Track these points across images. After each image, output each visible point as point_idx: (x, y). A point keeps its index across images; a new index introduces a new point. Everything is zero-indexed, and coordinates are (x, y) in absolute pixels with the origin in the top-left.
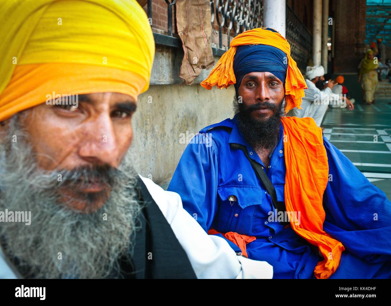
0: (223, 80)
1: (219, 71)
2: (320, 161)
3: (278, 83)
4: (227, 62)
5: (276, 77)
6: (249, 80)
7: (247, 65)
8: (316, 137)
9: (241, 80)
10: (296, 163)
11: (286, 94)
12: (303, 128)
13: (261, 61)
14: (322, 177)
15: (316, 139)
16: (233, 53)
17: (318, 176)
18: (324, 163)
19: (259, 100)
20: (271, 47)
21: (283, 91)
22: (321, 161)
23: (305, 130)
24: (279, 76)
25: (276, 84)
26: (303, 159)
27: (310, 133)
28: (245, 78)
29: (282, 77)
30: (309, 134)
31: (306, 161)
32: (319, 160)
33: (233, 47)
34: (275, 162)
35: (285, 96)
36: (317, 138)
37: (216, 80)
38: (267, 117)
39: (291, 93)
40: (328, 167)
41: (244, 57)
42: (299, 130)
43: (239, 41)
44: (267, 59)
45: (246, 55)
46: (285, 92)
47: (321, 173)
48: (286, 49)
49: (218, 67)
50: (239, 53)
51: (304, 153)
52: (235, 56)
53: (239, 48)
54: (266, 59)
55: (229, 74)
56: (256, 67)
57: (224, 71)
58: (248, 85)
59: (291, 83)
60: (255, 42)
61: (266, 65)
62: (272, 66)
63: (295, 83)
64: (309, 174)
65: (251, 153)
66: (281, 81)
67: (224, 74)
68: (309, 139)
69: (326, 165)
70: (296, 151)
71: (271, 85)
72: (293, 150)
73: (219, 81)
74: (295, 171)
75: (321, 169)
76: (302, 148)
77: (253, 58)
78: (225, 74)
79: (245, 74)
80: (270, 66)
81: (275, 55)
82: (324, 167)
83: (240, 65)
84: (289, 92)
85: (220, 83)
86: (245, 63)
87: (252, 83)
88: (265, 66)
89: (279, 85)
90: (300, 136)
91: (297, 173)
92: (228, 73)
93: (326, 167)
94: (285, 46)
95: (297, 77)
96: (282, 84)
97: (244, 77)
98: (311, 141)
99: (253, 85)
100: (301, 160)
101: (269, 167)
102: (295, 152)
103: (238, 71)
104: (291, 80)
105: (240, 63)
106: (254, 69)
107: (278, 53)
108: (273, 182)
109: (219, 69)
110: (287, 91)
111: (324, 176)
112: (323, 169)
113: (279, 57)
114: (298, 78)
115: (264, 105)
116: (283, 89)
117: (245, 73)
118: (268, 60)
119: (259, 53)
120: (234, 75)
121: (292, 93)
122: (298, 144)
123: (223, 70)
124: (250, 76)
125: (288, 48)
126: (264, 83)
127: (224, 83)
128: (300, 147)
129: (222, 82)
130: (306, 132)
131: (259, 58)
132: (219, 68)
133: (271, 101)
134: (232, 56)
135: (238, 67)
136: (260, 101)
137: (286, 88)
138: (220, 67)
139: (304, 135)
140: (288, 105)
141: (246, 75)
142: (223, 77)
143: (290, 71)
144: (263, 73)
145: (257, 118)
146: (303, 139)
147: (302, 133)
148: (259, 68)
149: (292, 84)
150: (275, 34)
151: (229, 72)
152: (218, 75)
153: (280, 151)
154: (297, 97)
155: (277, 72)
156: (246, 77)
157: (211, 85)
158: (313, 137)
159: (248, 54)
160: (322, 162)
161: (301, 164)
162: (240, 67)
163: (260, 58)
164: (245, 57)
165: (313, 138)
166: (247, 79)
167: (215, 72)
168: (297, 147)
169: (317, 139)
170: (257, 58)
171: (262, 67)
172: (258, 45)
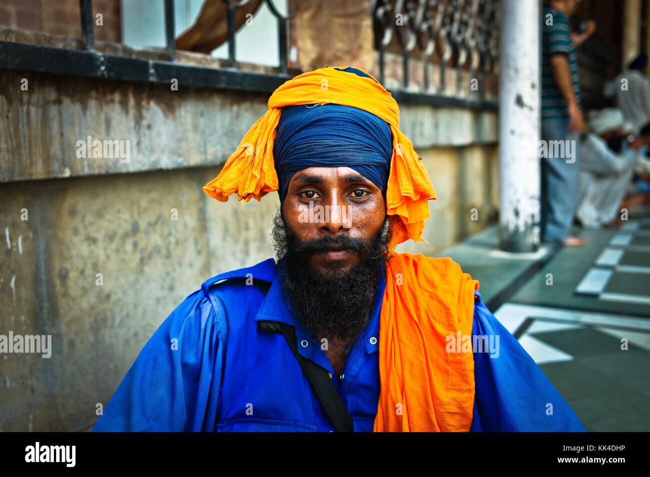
0: (248, 183)
1: (243, 160)
2: (456, 371)
3: (369, 190)
4: (258, 143)
5: (365, 178)
6: (303, 184)
7: (300, 151)
8: (450, 313)
9: (288, 184)
10: (400, 371)
11: (388, 214)
12: (429, 288)
13: (330, 142)
14: (455, 410)
15: (450, 319)
16: (272, 122)
17: (447, 407)
18: (464, 377)
19: (323, 231)
20: (353, 110)
21: (383, 208)
22: (458, 373)
23: (431, 293)
24: (373, 177)
25: (365, 193)
26: (416, 363)
27: (440, 302)
28: (295, 179)
29: (378, 176)
30: (438, 304)
31: (423, 369)
32: (452, 368)
33: (273, 108)
34: (357, 365)
35: (387, 217)
36: (451, 316)
37: (235, 181)
38: (346, 269)
39: (399, 212)
40: (473, 385)
41: (294, 132)
42: (418, 291)
43: (286, 95)
44: (345, 137)
45: (298, 128)
46: (386, 209)
47: (455, 400)
48: (390, 114)
49: (242, 153)
50: (285, 123)
51: (420, 349)
52: (277, 128)
53: (286, 110)
54: (343, 137)
55: (261, 170)
56: (318, 156)
57: (253, 161)
58: (304, 195)
59: (399, 191)
60: (318, 98)
61: (340, 151)
62: (355, 154)
63: (407, 189)
64: (426, 401)
65: (304, 344)
66: (376, 187)
67: (252, 169)
68: (437, 317)
69: (469, 383)
70: (404, 343)
71: (353, 194)
72: (399, 339)
73: (241, 186)
74: (395, 391)
75: (455, 390)
76: (418, 336)
77: (314, 136)
78: (254, 169)
79: (296, 171)
80: (351, 154)
81: (363, 127)
82: (465, 387)
83: (285, 151)
84: (395, 209)
85: (243, 190)
86: (295, 146)
87: (310, 190)
88: (338, 154)
89: (371, 195)
90: (417, 308)
91: (401, 397)
92: (259, 167)
93: (468, 387)
94: (386, 107)
95: (413, 175)
96: (379, 192)
97: (293, 178)
98: (439, 323)
99: (313, 195)
100: (412, 365)
101: (342, 377)
102: (402, 345)
103: (281, 163)
104: (400, 182)
105: (287, 146)
106: (315, 160)
107: (370, 124)
108: (349, 409)
109: (243, 158)
110: (390, 207)
111: (461, 408)
112: (460, 391)
113: (371, 132)
114: (414, 177)
115: (336, 241)
116: (383, 204)
117: (295, 169)
118: (346, 139)
119: (326, 124)
120: (274, 171)
121: (403, 212)
122: (411, 325)
123: (250, 159)
124: (305, 176)
125: (393, 111)
126: (338, 191)
127: (250, 191)
128: (414, 334)
129: (247, 186)
130: (431, 297)
131: (325, 135)
132: (243, 155)
133: (354, 234)
134: (271, 129)
135: (283, 154)
136: (327, 234)
137: (389, 201)
138: (244, 152)
139: (425, 306)
140: (394, 235)
141: (298, 174)
142: (250, 175)
143: (397, 163)
144: (335, 169)
145: (323, 271)
146: (423, 315)
147: (423, 300)
148: (326, 157)
149: (402, 191)
150: (364, 80)
151: (262, 164)
152: (239, 170)
153: (371, 340)
154: (413, 219)
155: (368, 166)
156: (298, 177)
157: (224, 192)
158: (444, 312)
159: (303, 125)
160: (458, 375)
161: (411, 374)
162: (287, 154)
163: (328, 135)
164: (297, 132)
165: (444, 314)
166: (298, 183)
167: (235, 163)
168: (408, 333)
169: (452, 320)
170: (322, 135)
171: (332, 157)
172: (325, 105)
